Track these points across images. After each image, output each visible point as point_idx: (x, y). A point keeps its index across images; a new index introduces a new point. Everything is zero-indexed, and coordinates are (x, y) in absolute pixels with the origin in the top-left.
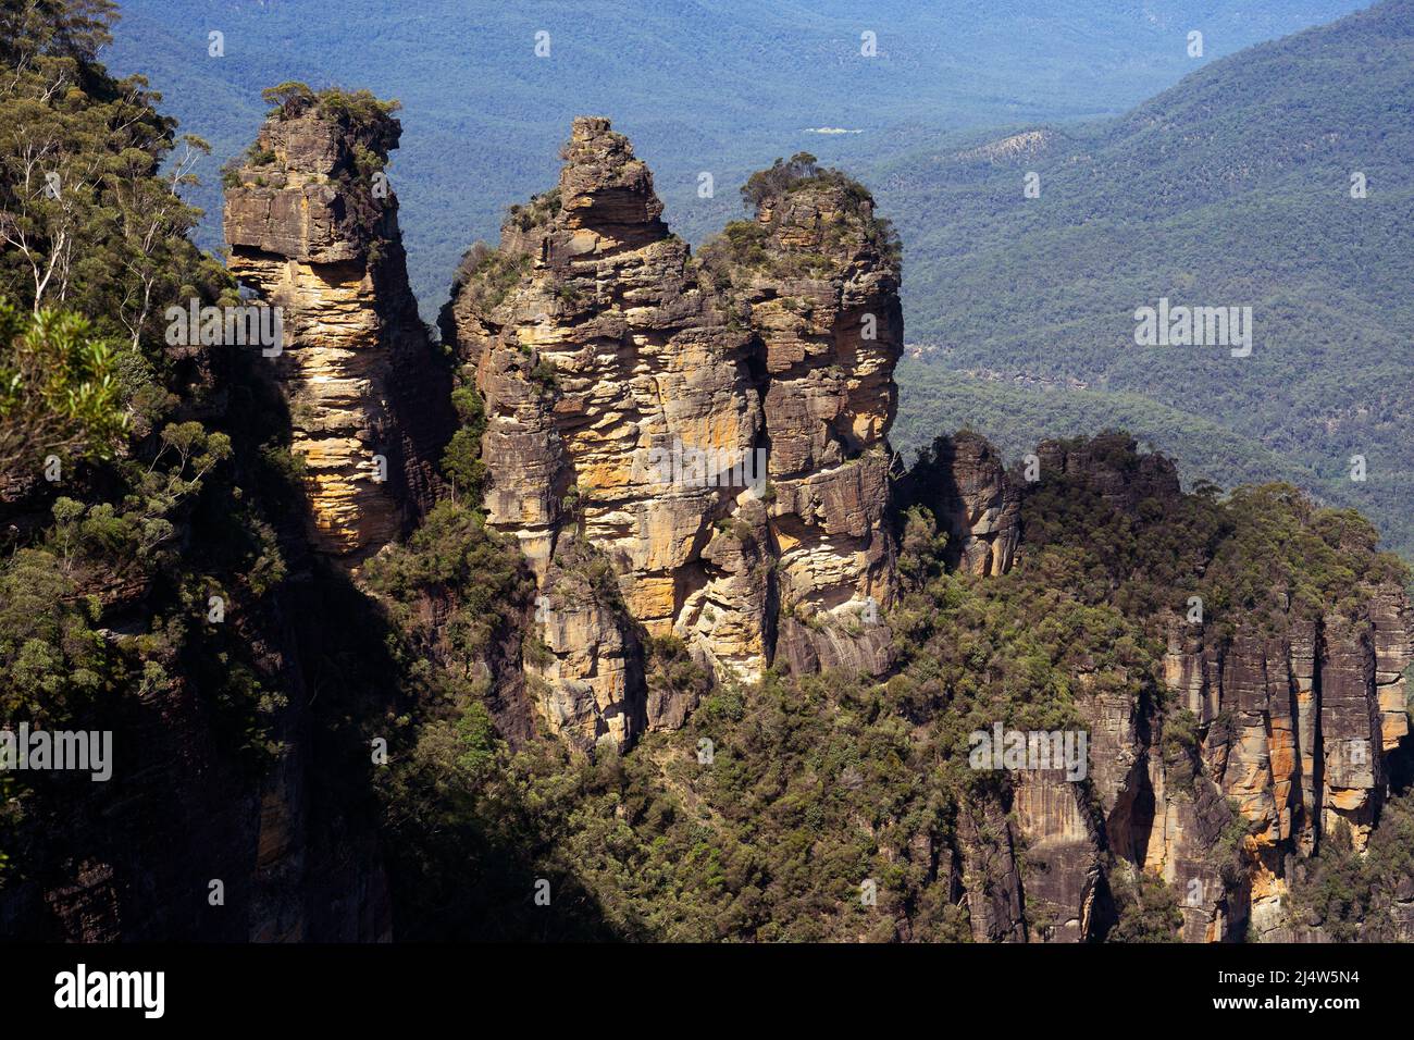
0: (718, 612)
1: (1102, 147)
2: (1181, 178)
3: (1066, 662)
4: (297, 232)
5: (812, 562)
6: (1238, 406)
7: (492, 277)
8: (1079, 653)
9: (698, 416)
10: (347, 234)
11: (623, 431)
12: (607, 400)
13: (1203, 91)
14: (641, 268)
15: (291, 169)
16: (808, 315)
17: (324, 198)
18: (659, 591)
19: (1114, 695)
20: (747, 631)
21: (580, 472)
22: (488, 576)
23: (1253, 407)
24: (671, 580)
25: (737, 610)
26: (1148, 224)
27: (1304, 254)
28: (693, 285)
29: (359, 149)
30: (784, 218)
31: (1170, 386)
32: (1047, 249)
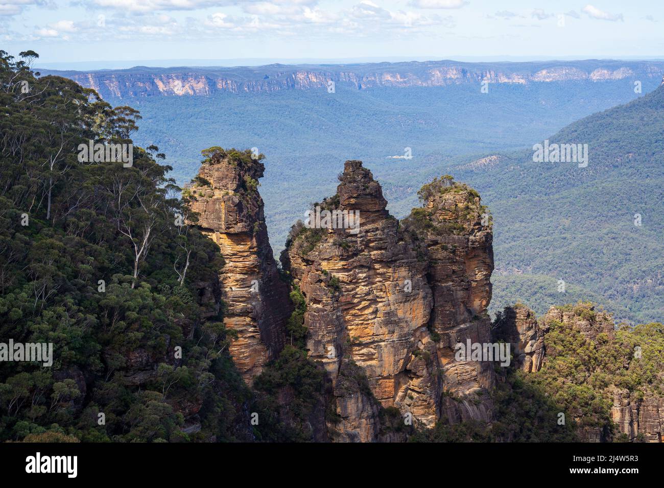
0: (415, 395)
1: (525, 162)
2: (561, 176)
3: (569, 412)
4: (219, 218)
5: (457, 370)
6: (592, 280)
7: (307, 238)
8: (574, 408)
9: (405, 302)
10: (244, 219)
11: (370, 310)
12: (363, 295)
13: (570, 136)
14: (377, 232)
15: (216, 188)
16: (454, 252)
17: (233, 203)
18: (387, 386)
19: (592, 428)
20: (429, 404)
21: (350, 330)
22: (310, 381)
23: (599, 280)
24: (393, 380)
25: (424, 394)
26: (547, 197)
27: (619, 209)
28: (402, 239)
29: (247, 178)
30: (440, 206)
31: (560, 271)
32: (502, 209)
